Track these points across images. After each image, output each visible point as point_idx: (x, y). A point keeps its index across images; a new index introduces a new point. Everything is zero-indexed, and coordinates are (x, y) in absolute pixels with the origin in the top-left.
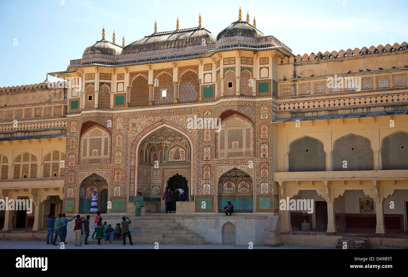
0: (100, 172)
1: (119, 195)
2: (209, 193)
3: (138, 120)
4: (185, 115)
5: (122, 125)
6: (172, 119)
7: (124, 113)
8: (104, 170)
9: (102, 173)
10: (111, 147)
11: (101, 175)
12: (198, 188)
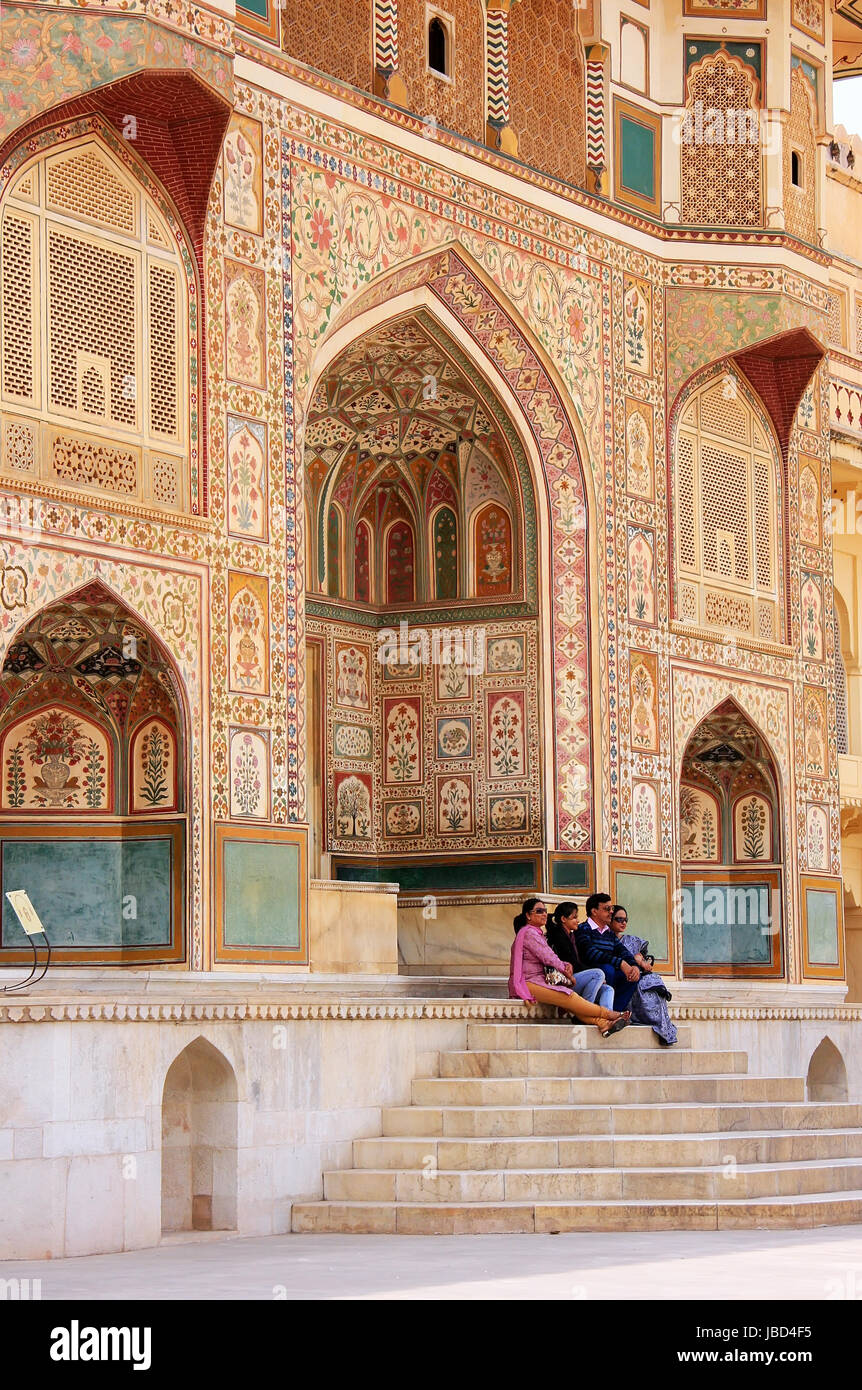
0: (134, 581)
1: (260, 812)
2: (653, 848)
3: (341, 192)
4: (554, 268)
5: (250, 195)
6: (498, 272)
7: (271, 94)
8: (164, 570)
9: (148, 588)
10: (199, 373)
11: (141, 613)
12: (614, 804)
